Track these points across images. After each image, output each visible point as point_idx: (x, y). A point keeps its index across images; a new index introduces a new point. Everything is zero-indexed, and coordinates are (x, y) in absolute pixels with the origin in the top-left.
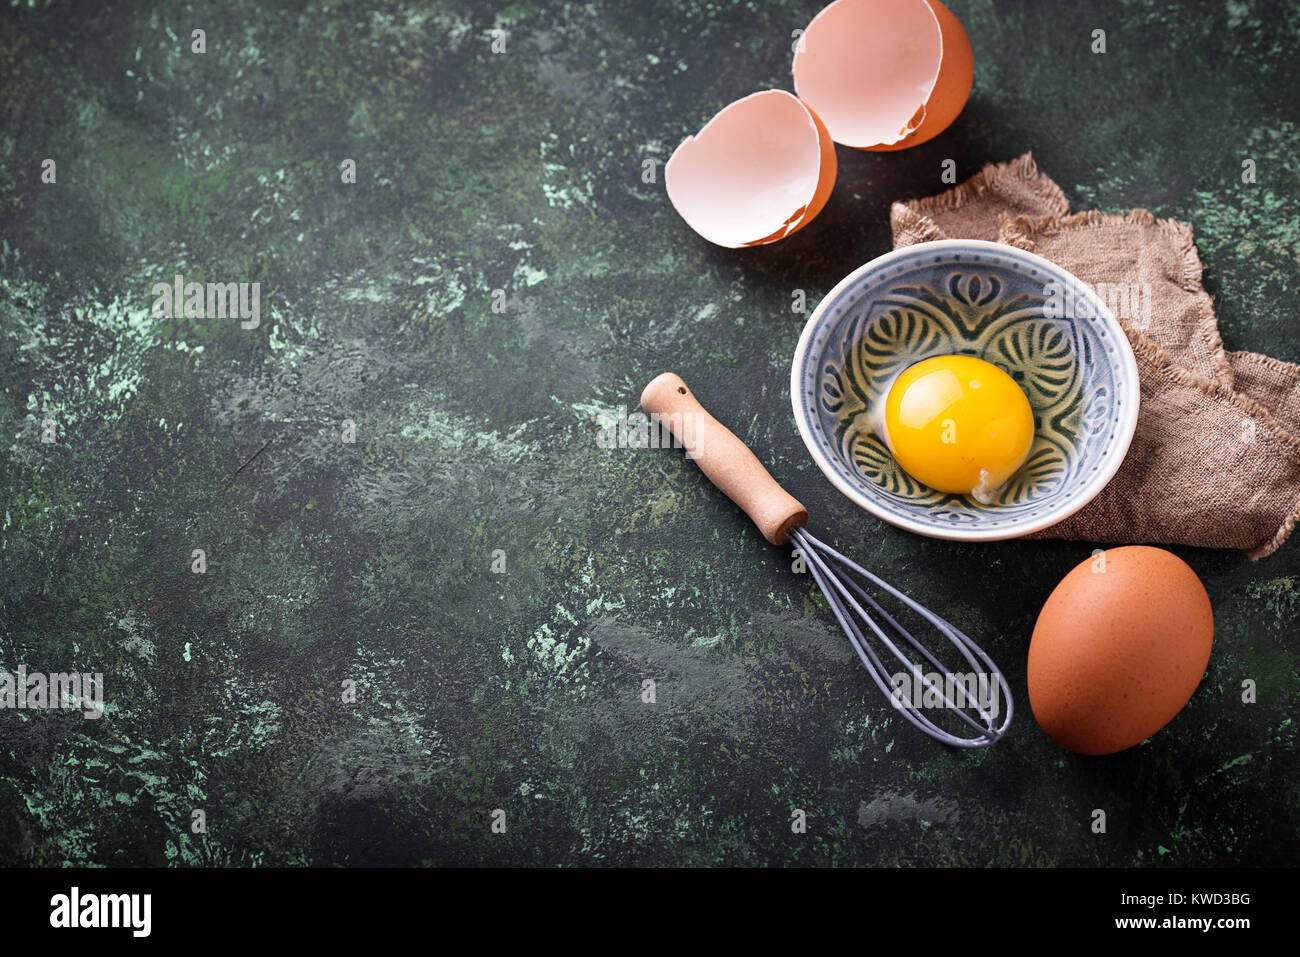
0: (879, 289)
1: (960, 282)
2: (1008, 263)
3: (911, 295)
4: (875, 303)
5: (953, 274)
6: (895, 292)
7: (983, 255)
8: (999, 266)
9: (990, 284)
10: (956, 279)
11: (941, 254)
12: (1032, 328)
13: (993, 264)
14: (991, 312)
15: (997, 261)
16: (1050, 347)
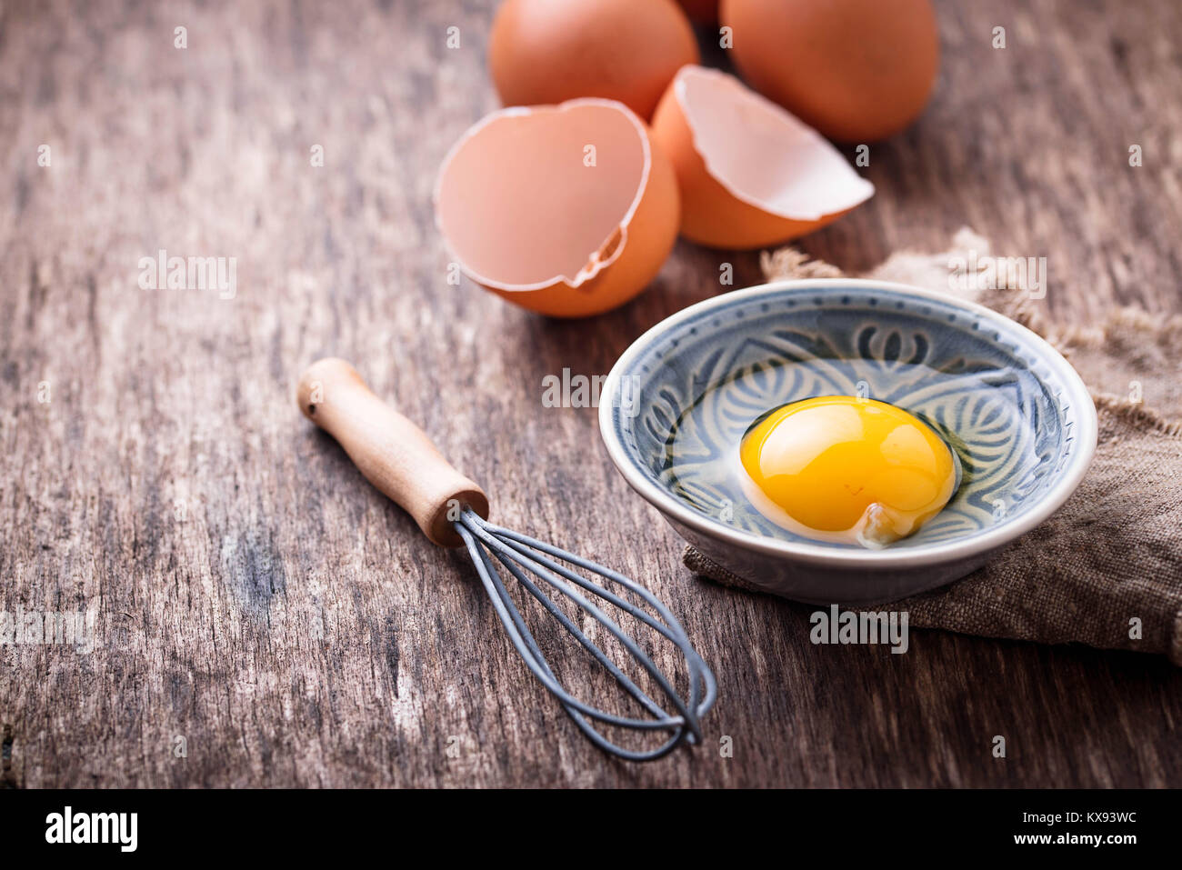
0: (758, 324)
1: (873, 339)
2: (940, 314)
3: (801, 345)
4: (750, 341)
5: (865, 325)
6: (780, 335)
7: (909, 302)
8: (929, 317)
9: (914, 345)
10: (868, 334)
11: (850, 294)
12: (964, 402)
13: (921, 315)
14: (911, 382)
15: (927, 311)
16: (986, 422)
